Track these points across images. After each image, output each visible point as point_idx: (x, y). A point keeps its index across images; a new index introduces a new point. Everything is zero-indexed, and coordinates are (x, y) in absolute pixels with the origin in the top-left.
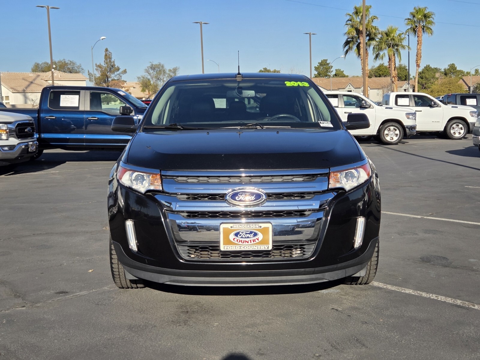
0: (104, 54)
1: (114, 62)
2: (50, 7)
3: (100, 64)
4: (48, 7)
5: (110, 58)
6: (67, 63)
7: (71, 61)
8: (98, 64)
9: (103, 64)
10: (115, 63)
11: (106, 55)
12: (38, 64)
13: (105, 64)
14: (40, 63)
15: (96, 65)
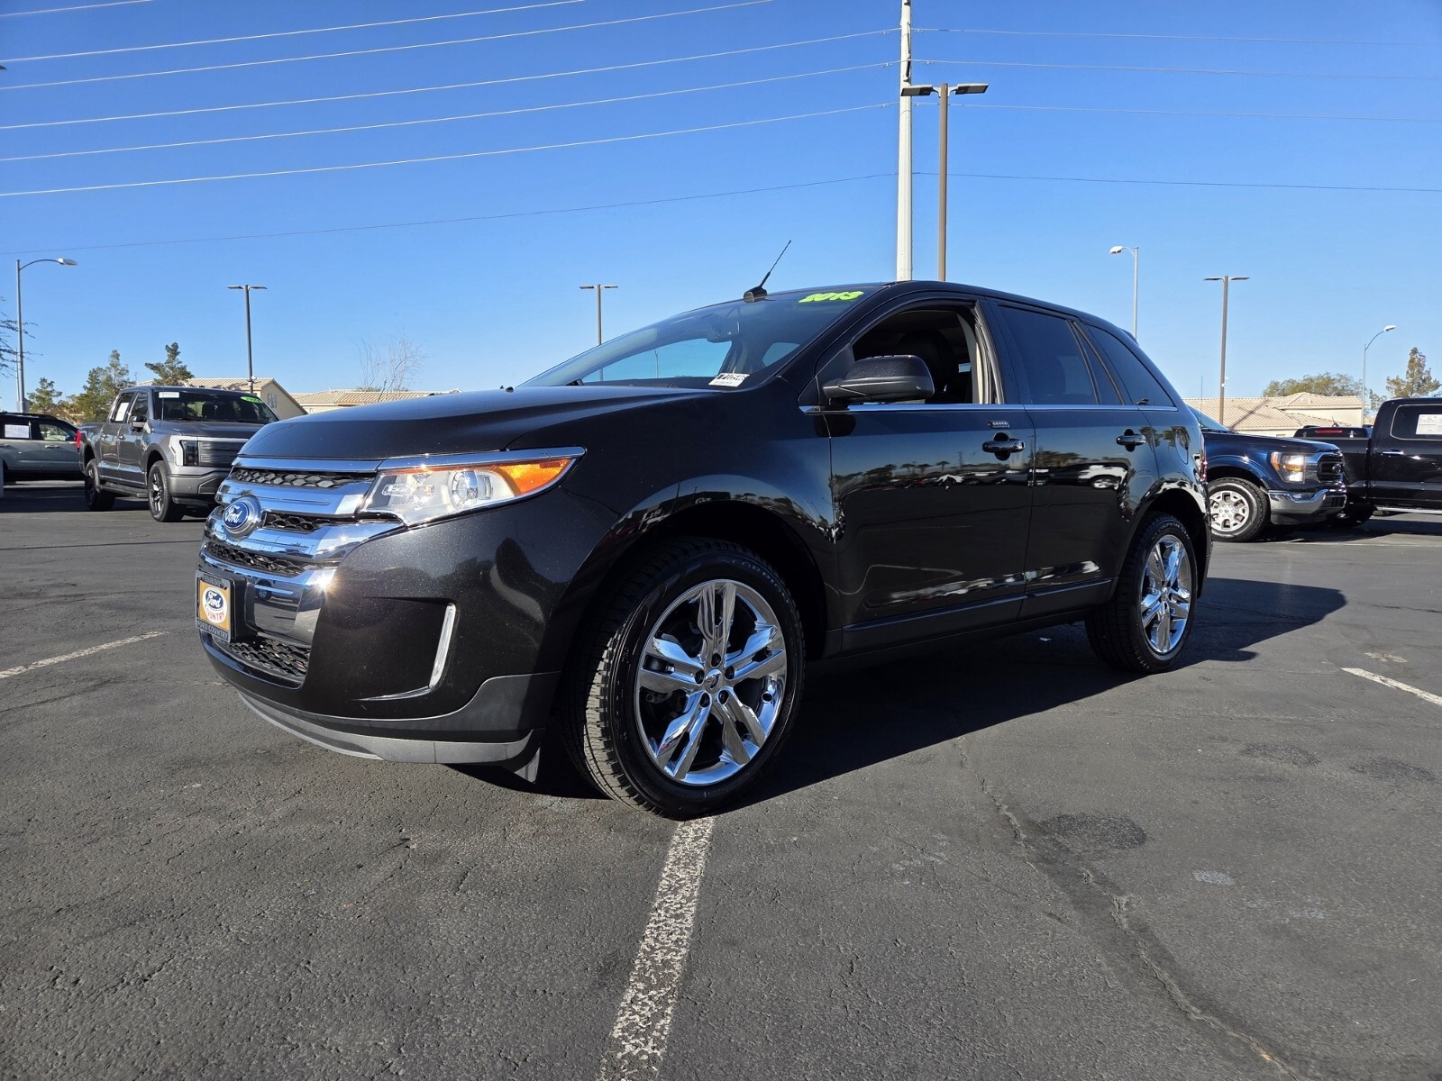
0: (1409, 358)
1: (1428, 372)
2: (1229, 278)
3: (1398, 378)
4: (1227, 278)
5: (1422, 366)
6: (1334, 380)
7: (1341, 376)
8: (1393, 377)
9: (1403, 377)
10: (1431, 375)
11: (1412, 361)
12: (1276, 384)
13: (1407, 378)
14: (1281, 382)
15: (1388, 380)
